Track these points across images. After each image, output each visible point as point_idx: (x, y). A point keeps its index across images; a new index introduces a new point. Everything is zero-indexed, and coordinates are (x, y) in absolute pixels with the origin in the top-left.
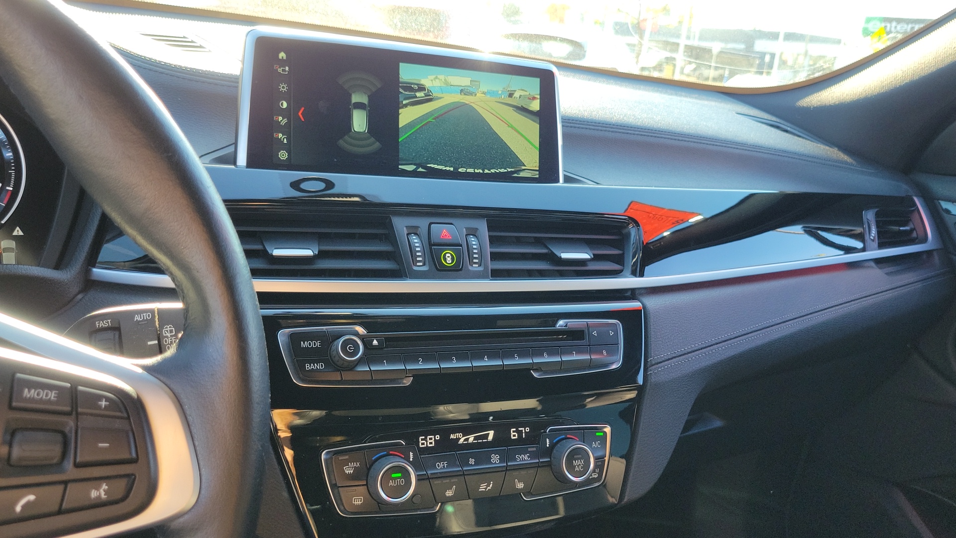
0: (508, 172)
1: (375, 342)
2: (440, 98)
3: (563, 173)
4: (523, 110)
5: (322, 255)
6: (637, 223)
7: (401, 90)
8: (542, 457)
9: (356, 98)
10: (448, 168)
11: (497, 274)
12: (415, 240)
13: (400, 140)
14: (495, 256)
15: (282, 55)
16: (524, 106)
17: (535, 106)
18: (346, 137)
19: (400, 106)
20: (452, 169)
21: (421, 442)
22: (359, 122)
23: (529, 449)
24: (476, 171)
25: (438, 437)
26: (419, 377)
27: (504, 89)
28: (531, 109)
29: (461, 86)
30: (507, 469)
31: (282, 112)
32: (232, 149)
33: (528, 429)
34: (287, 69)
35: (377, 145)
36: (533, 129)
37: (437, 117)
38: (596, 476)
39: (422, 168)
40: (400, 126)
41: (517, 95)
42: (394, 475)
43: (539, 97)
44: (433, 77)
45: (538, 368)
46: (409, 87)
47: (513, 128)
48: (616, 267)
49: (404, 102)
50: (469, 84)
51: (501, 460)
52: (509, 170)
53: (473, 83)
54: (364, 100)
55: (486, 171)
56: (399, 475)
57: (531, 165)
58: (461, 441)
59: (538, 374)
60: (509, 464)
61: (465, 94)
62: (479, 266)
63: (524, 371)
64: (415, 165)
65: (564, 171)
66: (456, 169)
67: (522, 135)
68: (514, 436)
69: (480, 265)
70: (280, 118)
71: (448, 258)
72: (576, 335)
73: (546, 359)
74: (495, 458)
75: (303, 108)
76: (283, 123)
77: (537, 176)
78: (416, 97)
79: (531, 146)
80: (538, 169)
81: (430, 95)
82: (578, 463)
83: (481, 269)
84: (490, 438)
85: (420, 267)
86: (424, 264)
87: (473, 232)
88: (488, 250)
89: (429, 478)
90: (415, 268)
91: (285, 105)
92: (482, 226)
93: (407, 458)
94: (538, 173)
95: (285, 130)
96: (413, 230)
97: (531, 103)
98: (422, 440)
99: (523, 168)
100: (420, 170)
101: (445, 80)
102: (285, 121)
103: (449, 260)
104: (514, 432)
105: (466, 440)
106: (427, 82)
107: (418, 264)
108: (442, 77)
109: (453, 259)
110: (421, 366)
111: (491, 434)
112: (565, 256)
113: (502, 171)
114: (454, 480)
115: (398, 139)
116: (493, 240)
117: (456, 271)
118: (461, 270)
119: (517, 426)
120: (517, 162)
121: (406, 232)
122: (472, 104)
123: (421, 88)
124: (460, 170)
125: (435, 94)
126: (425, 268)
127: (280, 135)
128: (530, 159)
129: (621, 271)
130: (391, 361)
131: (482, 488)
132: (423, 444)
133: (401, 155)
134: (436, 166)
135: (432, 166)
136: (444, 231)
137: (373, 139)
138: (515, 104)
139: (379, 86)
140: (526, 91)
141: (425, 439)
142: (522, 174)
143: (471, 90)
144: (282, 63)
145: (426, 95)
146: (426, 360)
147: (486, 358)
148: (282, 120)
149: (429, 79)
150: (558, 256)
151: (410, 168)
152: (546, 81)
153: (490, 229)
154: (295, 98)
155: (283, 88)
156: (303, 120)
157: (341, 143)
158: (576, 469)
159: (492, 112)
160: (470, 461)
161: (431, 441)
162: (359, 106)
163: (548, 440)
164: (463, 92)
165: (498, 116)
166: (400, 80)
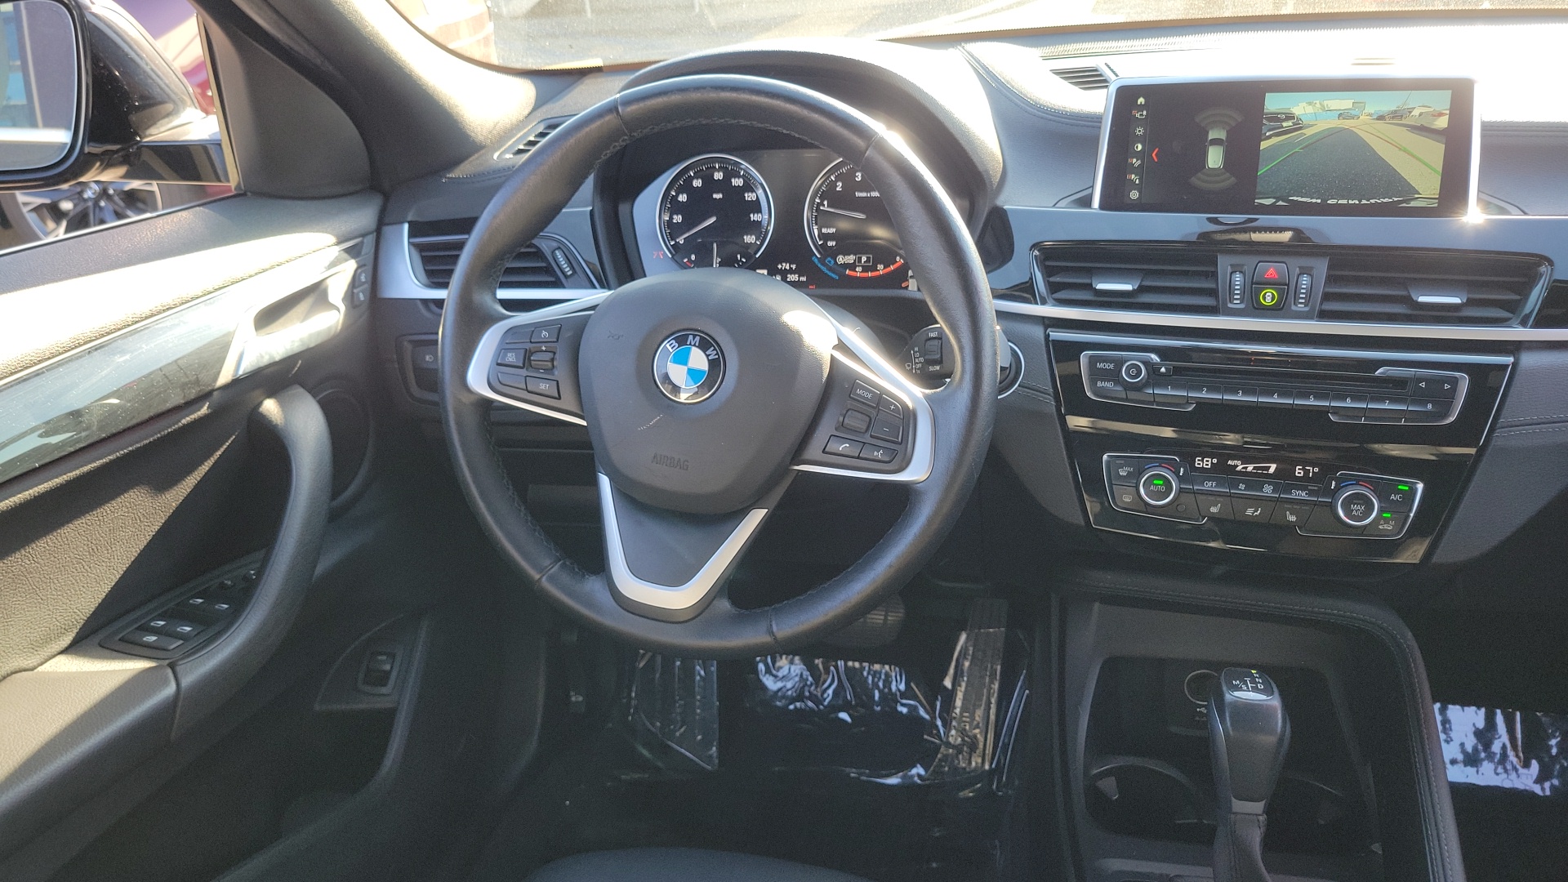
0: (1394, 201)
1: (1163, 370)
2: (1312, 126)
4: (1423, 130)
5: (1142, 290)
6: (1551, 263)
7: (1265, 122)
8: (1323, 496)
9: (1213, 135)
10: (1314, 201)
11: (1324, 315)
12: (1237, 278)
13: (1259, 174)
14: (1327, 297)
15: (1141, 100)
16: (1425, 125)
17: (1442, 123)
18: (1199, 174)
19: (1263, 138)
20: (1319, 201)
21: (1197, 462)
22: (1215, 158)
23: (1309, 488)
24: (1350, 202)
25: (1215, 461)
26: (1201, 404)
28: (1433, 127)
29: (1341, 110)
30: (1278, 500)
31: (1138, 155)
32: (1089, 191)
33: (1316, 470)
34: (1145, 113)
35: (1233, 180)
36: (1435, 153)
37: (1306, 147)
38: (1389, 528)
39: (1283, 201)
41: (1415, 113)
42: (1155, 482)
43: (1448, 112)
44: (1306, 104)
45: (1336, 411)
46: (1275, 118)
47: (1405, 151)
48: (1504, 314)
49: (1267, 134)
50: (1351, 106)
51: (1273, 491)
52: (1396, 199)
53: (1356, 105)
54: (1221, 134)
55: (1364, 202)
56: (1161, 482)
57: (1429, 192)
58: (1239, 468)
59: (1337, 418)
60: (1281, 496)
61: (1344, 119)
62: (1304, 306)
63: (1323, 412)
64: (1274, 198)
66: (1324, 201)
67: (1417, 159)
68: (1299, 473)
69: (1306, 305)
70: (1134, 161)
71: (1268, 297)
72: (1400, 383)
73: (1349, 403)
74: (1268, 490)
75: (1157, 149)
76: (1136, 165)
77: (1436, 205)
78: (1282, 127)
79: (1430, 171)
80: (1437, 197)
81: (1300, 124)
82: (1357, 509)
83: (1307, 309)
84: (1272, 471)
85: (1236, 304)
86: (1241, 302)
87: (1307, 271)
88: (1321, 290)
89: (1194, 493)
90: (1230, 305)
91: (1140, 147)
92: (1321, 267)
93: (1177, 473)
94: (1437, 201)
95: (1139, 171)
96: (1238, 268)
97: (1435, 120)
98: (1199, 460)
99: (1416, 196)
100: (1280, 203)
101: (1320, 105)
102: (1139, 162)
103: (1269, 299)
104: (1299, 469)
105: (1243, 468)
106: (1297, 111)
107: (1235, 302)
108: (1317, 102)
109: (1273, 299)
110: (1204, 394)
111: (1273, 468)
112: (1422, 299)
113: (1386, 200)
114: (1222, 499)
116: (1331, 279)
117: (1277, 310)
119: (1304, 464)
120: (1409, 191)
121: (1229, 270)
122: (1352, 129)
123: (1289, 117)
124: (1329, 202)
125: (1305, 121)
126: (1242, 306)
127: (1133, 176)
128: (1427, 185)
129: (1510, 319)
130: (1175, 386)
131: (1250, 512)
132: (1199, 464)
133: (1259, 188)
134: (1300, 199)
135: (1295, 198)
136: (1272, 269)
137: (1228, 174)
138: (1413, 123)
139: (1240, 120)
140: (1429, 107)
141: (1202, 461)
142: (1413, 204)
143: (1353, 112)
144: (1141, 108)
145: (1294, 124)
146: (1211, 389)
147: (1276, 396)
148: (1136, 162)
149: (1301, 106)
150: (1415, 299)
151: (1268, 202)
152: (1460, 94)
153: (1330, 267)
154: (1150, 141)
155: (1140, 131)
156: (1156, 160)
157: (1194, 180)
158: (1354, 512)
159: (1378, 134)
160: (1242, 486)
161: (1207, 463)
162: (1216, 142)
163: (1334, 483)
164: (1342, 115)
165: (1387, 139)
166: (1265, 111)
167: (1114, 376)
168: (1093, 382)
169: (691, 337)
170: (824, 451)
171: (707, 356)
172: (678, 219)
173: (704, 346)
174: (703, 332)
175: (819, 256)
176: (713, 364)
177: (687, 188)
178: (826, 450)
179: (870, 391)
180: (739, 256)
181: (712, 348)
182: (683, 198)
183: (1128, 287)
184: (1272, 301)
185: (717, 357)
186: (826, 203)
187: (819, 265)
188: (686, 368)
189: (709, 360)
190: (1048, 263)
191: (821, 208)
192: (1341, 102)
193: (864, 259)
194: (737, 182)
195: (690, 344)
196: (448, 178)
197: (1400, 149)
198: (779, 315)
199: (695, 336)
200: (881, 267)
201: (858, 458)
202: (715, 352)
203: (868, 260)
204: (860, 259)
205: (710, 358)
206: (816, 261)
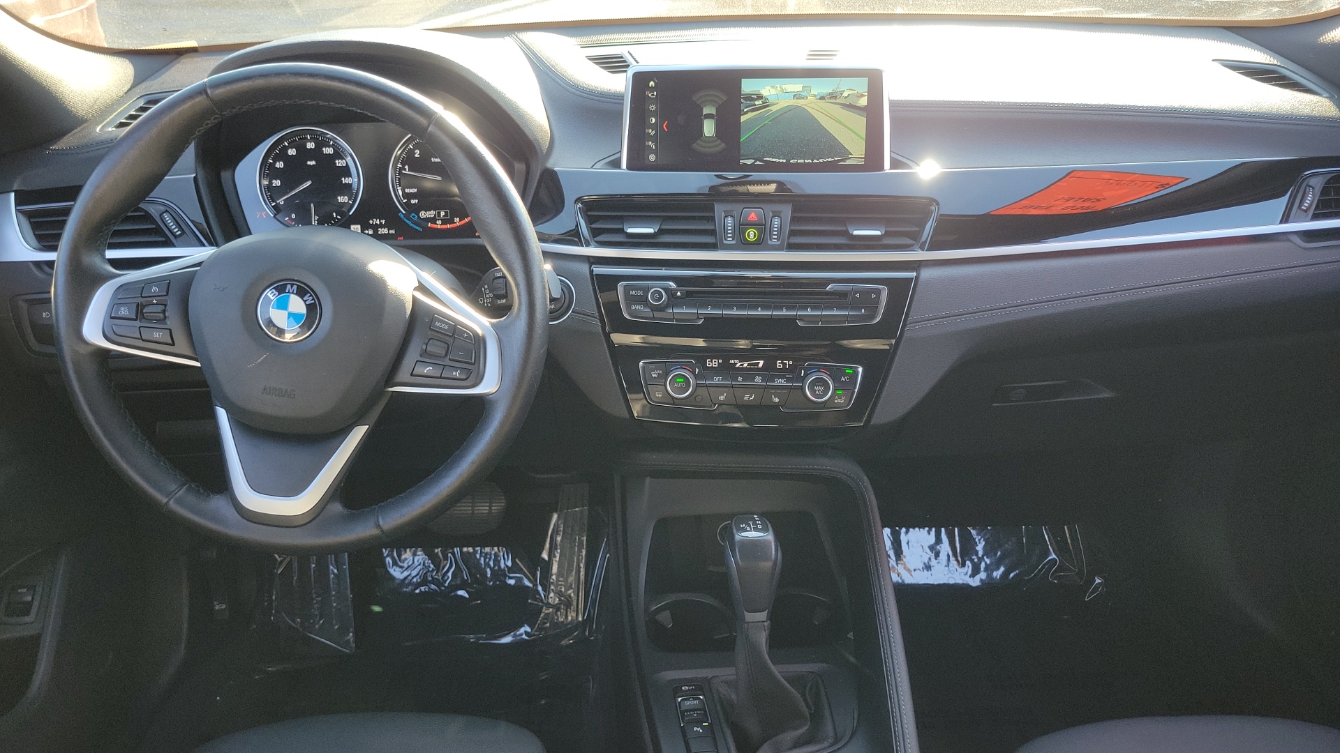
0: (835, 160)
1: (679, 294)
2: (776, 104)
3: (888, 161)
4: (851, 107)
5: (661, 232)
6: (938, 204)
7: (742, 101)
8: (797, 382)
9: (706, 111)
10: (781, 161)
11: (792, 247)
12: (729, 221)
13: (741, 140)
14: (793, 233)
15: (652, 84)
16: (853, 104)
17: (863, 102)
18: (699, 141)
19: (742, 113)
20: (784, 161)
22: (709, 129)
23: (787, 376)
24: (806, 161)
25: (720, 361)
26: (708, 319)
27: (833, 90)
28: (858, 105)
29: (795, 92)
30: (766, 387)
31: (653, 126)
32: (619, 155)
33: (791, 363)
34: (655, 93)
35: (723, 145)
36: (860, 123)
37: (773, 120)
38: (841, 402)
39: (760, 161)
41: (845, 95)
42: (678, 380)
43: (866, 94)
44: (770, 87)
45: (802, 318)
46: (749, 98)
47: (840, 123)
48: (908, 241)
49: (745, 110)
50: (801, 89)
51: (762, 381)
53: (805, 88)
54: (712, 110)
55: (815, 161)
56: (682, 380)
57: (858, 154)
58: (738, 365)
59: (802, 323)
60: (768, 384)
61: (797, 99)
62: (777, 241)
63: (793, 320)
64: (753, 159)
65: (890, 159)
66: (788, 161)
67: (849, 129)
68: (779, 366)
69: (778, 239)
70: (650, 131)
71: (751, 235)
72: (842, 295)
73: (809, 312)
74: (758, 380)
75: (666, 122)
76: (652, 134)
77: (863, 163)
78: (755, 105)
79: (857, 137)
80: (864, 157)
81: (767, 102)
82: (819, 389)
83: (779, 243)
84: (760, 365)
85: (730, 241)
86: (733, 239)
87: (778, 214)
88: (788, 228)
89: (707, 386)
90: (725, 242)
91: (654, 121)
92: (787, 210)
93: (693, 372)
94: (864, 160)
95: (654, 138)
96: (729, 214)
97: (858, 100)
98: (709, 361)
99: (850, 156)
100: (758, 163)
101: (780, 88)
102: (654, 132)
103: (752, 236)
104: (779, 363)
105: (741, 365)
106: (765, 92)
107: (728, 239)
108: (777, 86)
109: (755, 236)
110: (709, 311)
111: (761, 363)
112: (856, 233)
113: (830, 160)
114: (726, 389)
116: (794, 220)
117: (759, 245)
118: (760, 244)
119: (782, 359)
120: (845, 153)
121: (723, 214)
122: (803, 106)
123: (760, 97)
124: (791, 161)
125: (771, 100)
126: (734, 242)
127: (650, 143)
128: (856, 149)
129: (912, 245)
130: (688, 306)
131: (746, 397)
132: (709, 364)
133: (742, 152)
134: (771, 159)
135: (768, 159)
136: (753, 215)
137: (719, 141)
138: (844, 102)
139: (724, 99)
140: (854, 90)
141: (712, 362)
142: (848, 162)
143: (803, 94)
144: (652, 89)
145: (763, 103)
146: (714, 307)
147: (759, 309)
148: (652, 132)
149: (767, 89)
150: (851, 232)
151: (749, 162)
152: (874, 79)
153: (793, 211)
154: (660, 115)
155: (652, 108)
156: (667, 131)
157: (695, 145)
158: (817, 392)
159: (821, 110)
160: (740, 379)
161: (715, 363)
162: (709, 116)
163: (803, 371)
164: (796, 96)
165: (827, 114)
166: (742, 92)
167: (643, 300)
168: (628, 307)
169: (289, 286)
170: (412, 375)
171: (305, 301)
172: (277, 183)
173: (301, 293)
174: (300, 282)
175: (404, 212)
176: (311, 308)
177: (282, 156)
178: (414, 373)
179: (446, 323)
180: (334, 214)
181: (309, 295)
182: (280, 165)
183: (651, 231)
184: (754, 237)
185: (313, 301)
186: (407, 167)
187: (405, 220)
188: (285, 313)
189: (306, 305)
190: (589, 213)
191: (403, 172)
192: (794, 86)
193: (442, 213)
194: (328, 151)
195: (289, 292)
196: (51, 150)
197: (837, 121)
198: (366, 265)
199: (292, 285)
200: (457, 220)
201: (441, 378)
202: (311, 298)
203: (446, 214)
204: (439, 213)
205: (307, 303)
206: (402, 216)
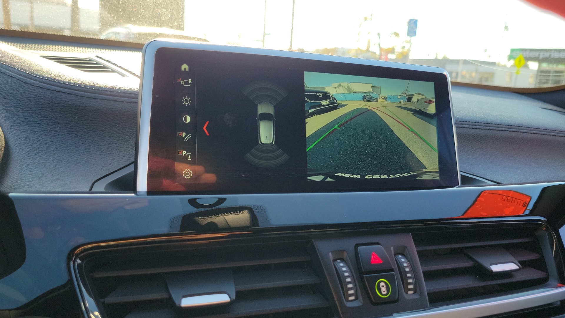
0: (411, 175)
2: (344, 105)
3: (460, 173)
4: (421, 114)
7: (306, 99)
9: (262, 109)
10: (355, 176)
12: (343, 267)
13: (307, 150)
14: (428, 276)
15: (185, 67)
16: (422, 110)
17: (432, 109)
18: (254, 151)
19: (307, 115)
20: (359, 177)
22: (266, 134)
24: (382, 177)
27: (403, 93)
28: (428, 112)
29: (363, 92)
31: (186, 128)
34: (190, 81)
35: (285, 156)
37: (343, 125)
39: (330, 178)
40: (307, 136)
41: (414, 99)
43: (434, 100)
44: (336, 85)
46: (314, 96)
47: (413, 131)
49: (310, 111)
50: (370, 90)
52: (412, 174)
53: (374, 89)
54: (271, 110)
55: (392, 176)
57: (432, 168)
61: (367, 101)
62: (414, 293)
64: (323, 174)
65: (461, 171)
66: (363, 177)
67: (422, 139)
69: (416, 292)
70: (184, 134)
71: (382, 287)
75: (207, 123)
76: (187, 139)
77: (439, 178)
78: (321, 105)
79: (430, 149)
80: (438, 171)
81: (335, 103)
83: (417, 296)
85: (352, 301)
86: (356, 299)
87: (402, 251)
88: (420, 269)
90: (348, 305)
91: (189, 119)
94: (438, 174)
95: (189, 146)
96: (340, 256)
97: (427, 107)
99: (425, 170)
100: (329, 179)
101: (348, 87)
102: (189, 136)
103: (384, 290)
106: (331, 90)
107: (350, 298)
108: (345, 84)
109: (388, 289)
112: (496, 268)
113: (406, 175)
115: (306, 149)
116: (423, 257)
118: (397, 301)
120: (420, 167)
121: (331, 258)
122: (374, 110)
123: (326, 96)
124: (367, 177)
125: (340, 101)
126: (360, 304)
127: (184, 152)
128: (431, 162)
129: (547, 279)
133: (309, 166)
134: (344, 175)
135: (340, 174)
137: (280, 151)
138: (414, 108)
139: (285, 95)
140: (422, 95)
142: (423, 177)
143: (373, 95)
144: (185, 75)
145: (331, 103)
149: (333, 87)
150: (489, 269)
151: (318, 178)
152: (440, 85)
155: (186, 101)
156: (208, 134)
157: (248, 155)
159: (393, 116)
162: (266, 117)
164: (365, 98)
165: (399, 120)
166: (305, 88)
183: (223, 298)
184: (388, 292)
192: (362, 85)
197: (409, 129)
